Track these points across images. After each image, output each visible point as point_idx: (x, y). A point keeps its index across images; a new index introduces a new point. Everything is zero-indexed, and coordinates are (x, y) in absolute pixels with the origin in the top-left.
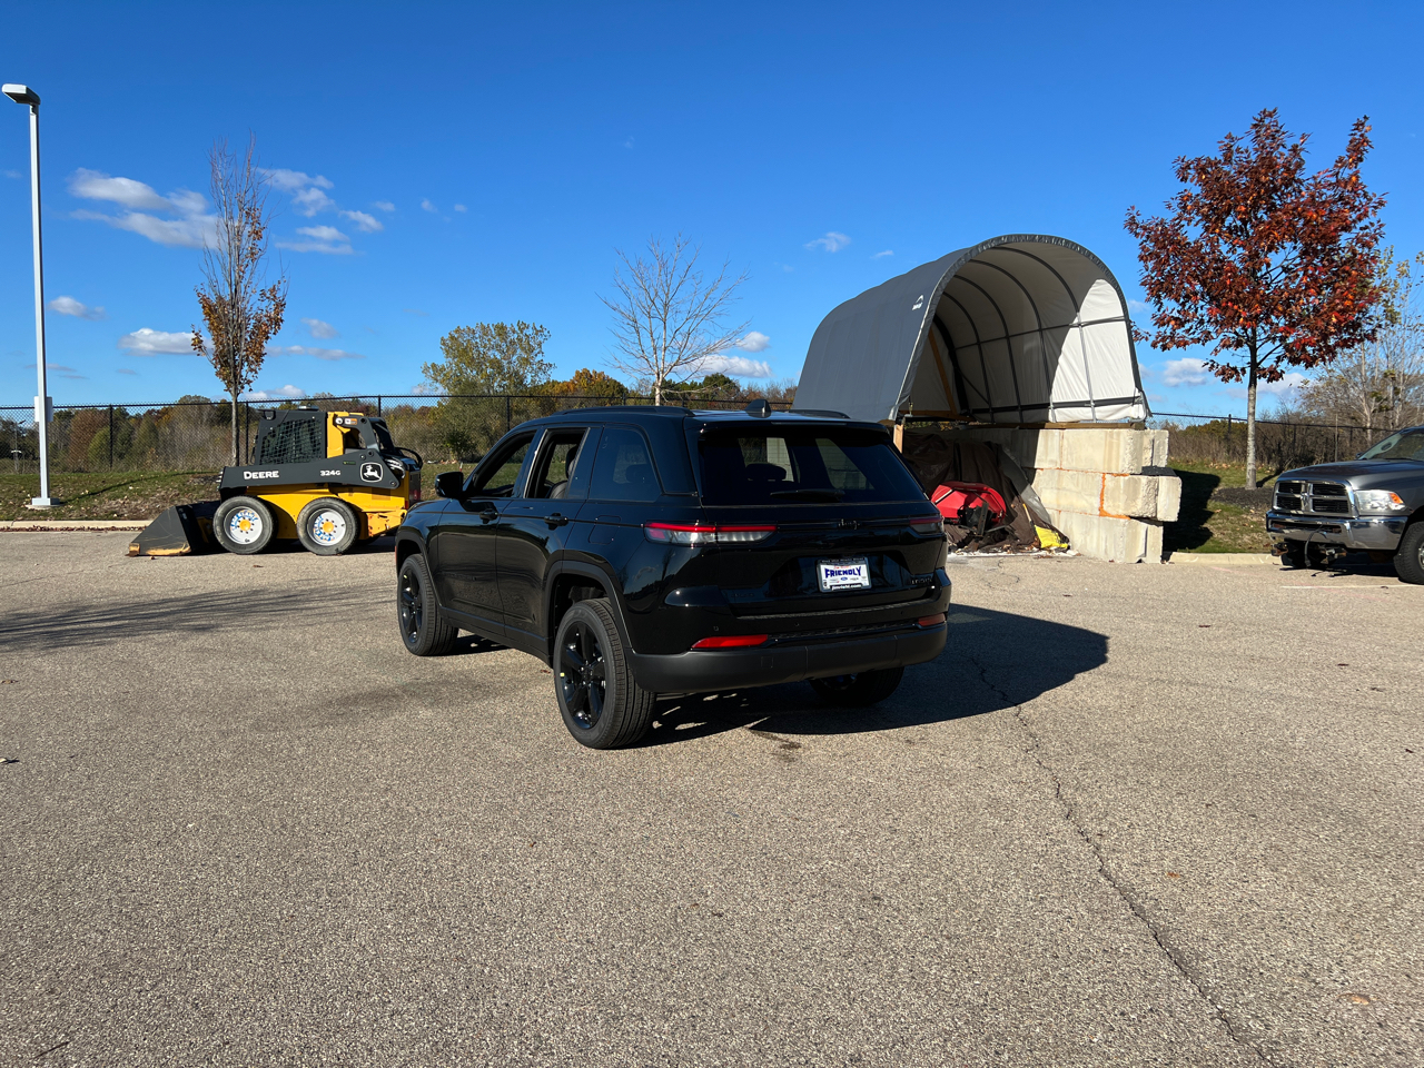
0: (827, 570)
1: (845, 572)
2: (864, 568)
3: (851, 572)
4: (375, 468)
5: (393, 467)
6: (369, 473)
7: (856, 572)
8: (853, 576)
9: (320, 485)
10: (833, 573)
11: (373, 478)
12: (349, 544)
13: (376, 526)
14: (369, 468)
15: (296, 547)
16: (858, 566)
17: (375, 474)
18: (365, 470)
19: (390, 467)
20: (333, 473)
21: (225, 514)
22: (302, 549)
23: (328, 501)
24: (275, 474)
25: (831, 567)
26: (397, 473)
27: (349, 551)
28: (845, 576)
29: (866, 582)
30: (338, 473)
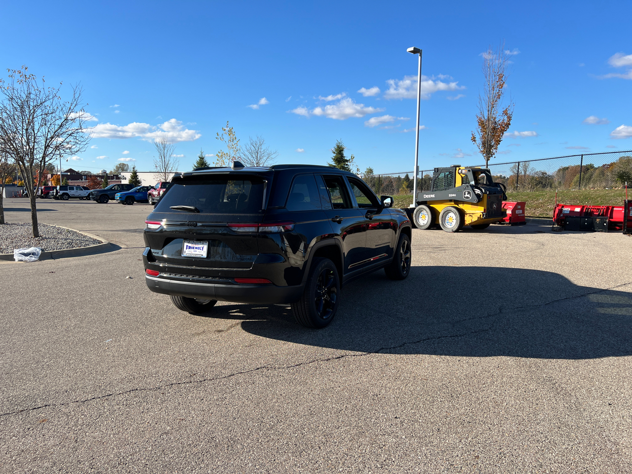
0: (187, 246)
1: (196, 248)
2: (206, 247)
3: (199, 248)
4: (469, 193)
5: (477, 192)
6: (466, 195)
7: (201, 249)
8: (199, 250)
9: (451, 201)
10: (190, 248)
11: (467, 198)
12: (457, 228)
13: (468, 220)
14: (467, 193)
15: (439, 228)
16: (203, 246)
17: (469, 196)
18: (465, 194)
19: (475, 192)
20: (453, 195)
21: (417, 212)
22: (441, 229)
23: (450, 208)
24: (433, 196)
25: (189, 245)
26: (478, 195)
27: (457, 231)
28: (196, 250)
29: (205, 255)
30: (455, 195)
